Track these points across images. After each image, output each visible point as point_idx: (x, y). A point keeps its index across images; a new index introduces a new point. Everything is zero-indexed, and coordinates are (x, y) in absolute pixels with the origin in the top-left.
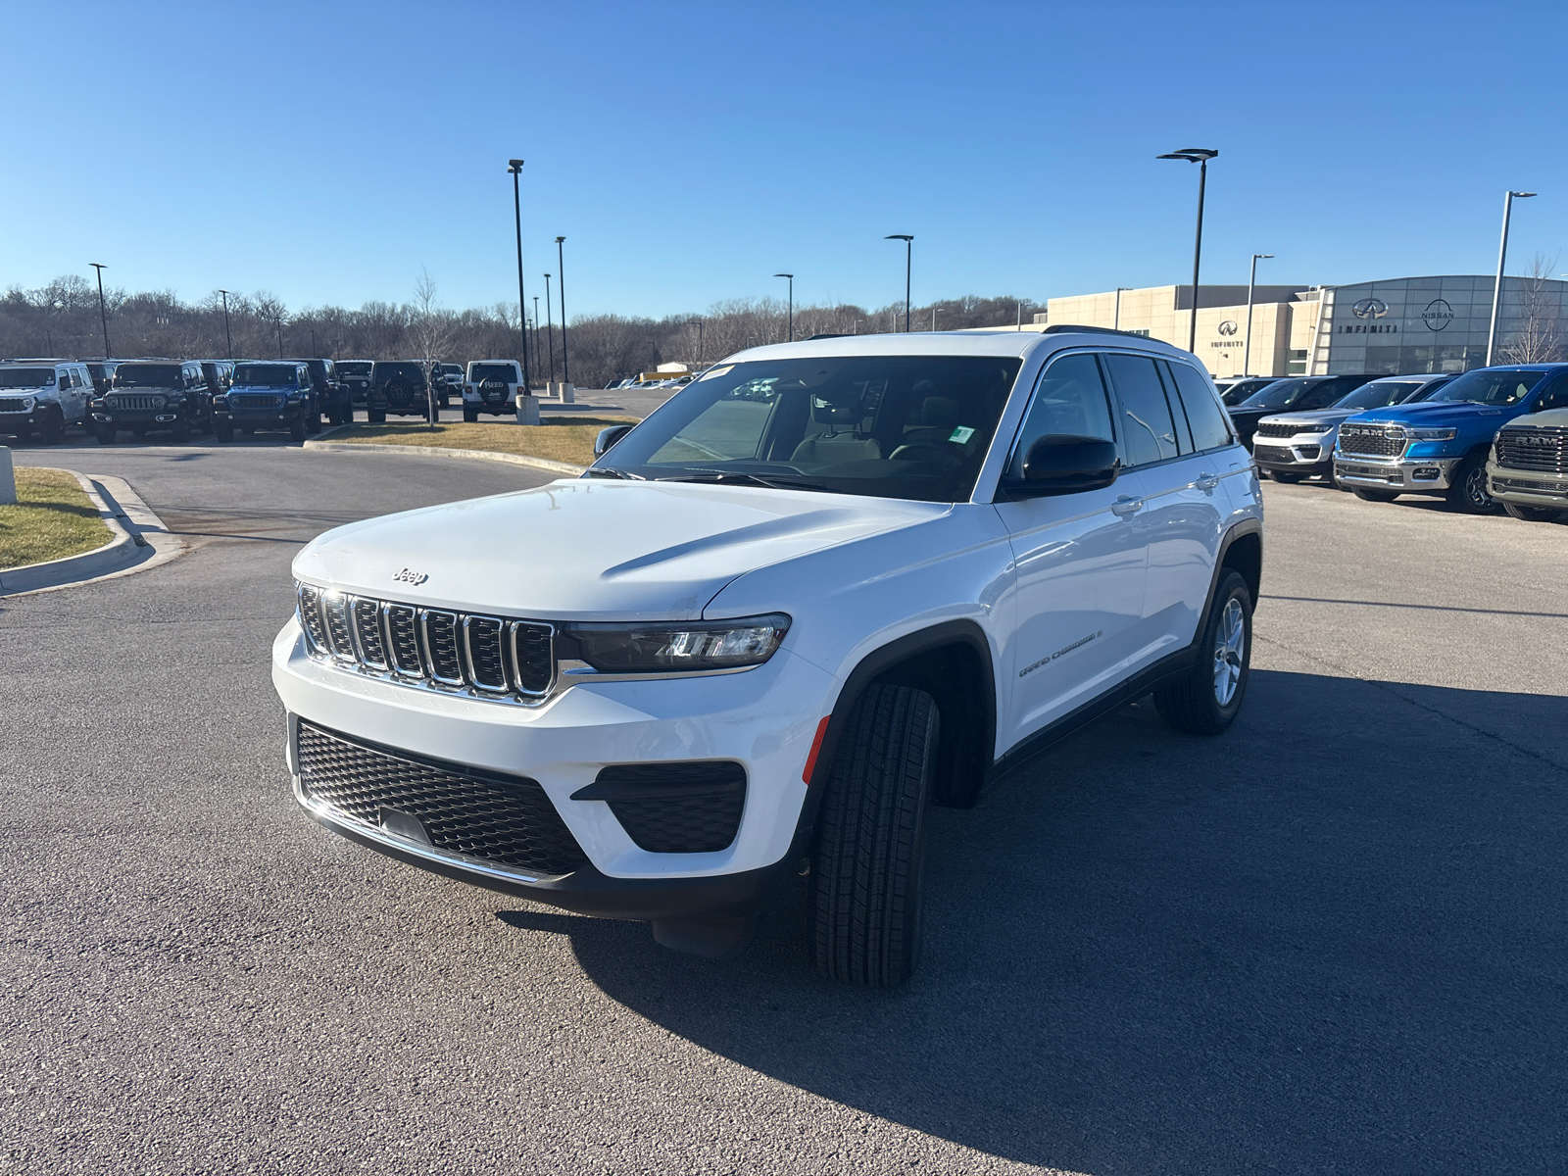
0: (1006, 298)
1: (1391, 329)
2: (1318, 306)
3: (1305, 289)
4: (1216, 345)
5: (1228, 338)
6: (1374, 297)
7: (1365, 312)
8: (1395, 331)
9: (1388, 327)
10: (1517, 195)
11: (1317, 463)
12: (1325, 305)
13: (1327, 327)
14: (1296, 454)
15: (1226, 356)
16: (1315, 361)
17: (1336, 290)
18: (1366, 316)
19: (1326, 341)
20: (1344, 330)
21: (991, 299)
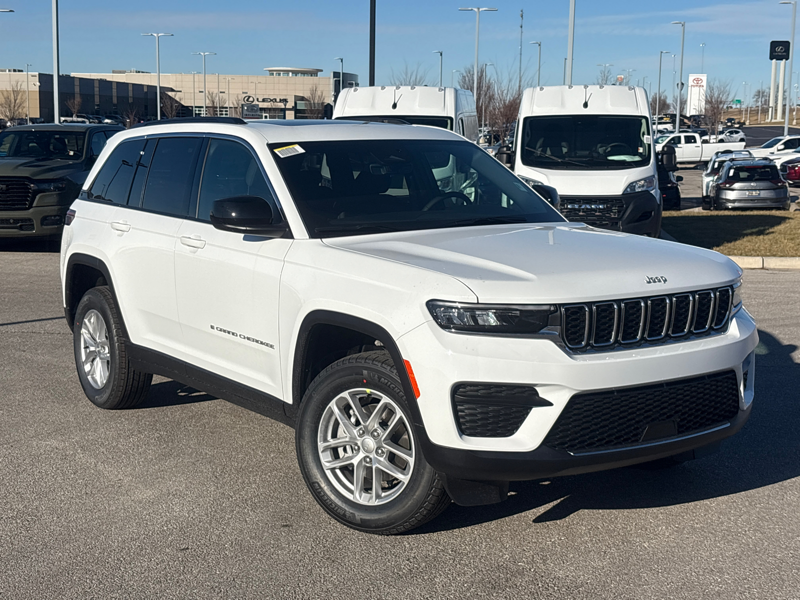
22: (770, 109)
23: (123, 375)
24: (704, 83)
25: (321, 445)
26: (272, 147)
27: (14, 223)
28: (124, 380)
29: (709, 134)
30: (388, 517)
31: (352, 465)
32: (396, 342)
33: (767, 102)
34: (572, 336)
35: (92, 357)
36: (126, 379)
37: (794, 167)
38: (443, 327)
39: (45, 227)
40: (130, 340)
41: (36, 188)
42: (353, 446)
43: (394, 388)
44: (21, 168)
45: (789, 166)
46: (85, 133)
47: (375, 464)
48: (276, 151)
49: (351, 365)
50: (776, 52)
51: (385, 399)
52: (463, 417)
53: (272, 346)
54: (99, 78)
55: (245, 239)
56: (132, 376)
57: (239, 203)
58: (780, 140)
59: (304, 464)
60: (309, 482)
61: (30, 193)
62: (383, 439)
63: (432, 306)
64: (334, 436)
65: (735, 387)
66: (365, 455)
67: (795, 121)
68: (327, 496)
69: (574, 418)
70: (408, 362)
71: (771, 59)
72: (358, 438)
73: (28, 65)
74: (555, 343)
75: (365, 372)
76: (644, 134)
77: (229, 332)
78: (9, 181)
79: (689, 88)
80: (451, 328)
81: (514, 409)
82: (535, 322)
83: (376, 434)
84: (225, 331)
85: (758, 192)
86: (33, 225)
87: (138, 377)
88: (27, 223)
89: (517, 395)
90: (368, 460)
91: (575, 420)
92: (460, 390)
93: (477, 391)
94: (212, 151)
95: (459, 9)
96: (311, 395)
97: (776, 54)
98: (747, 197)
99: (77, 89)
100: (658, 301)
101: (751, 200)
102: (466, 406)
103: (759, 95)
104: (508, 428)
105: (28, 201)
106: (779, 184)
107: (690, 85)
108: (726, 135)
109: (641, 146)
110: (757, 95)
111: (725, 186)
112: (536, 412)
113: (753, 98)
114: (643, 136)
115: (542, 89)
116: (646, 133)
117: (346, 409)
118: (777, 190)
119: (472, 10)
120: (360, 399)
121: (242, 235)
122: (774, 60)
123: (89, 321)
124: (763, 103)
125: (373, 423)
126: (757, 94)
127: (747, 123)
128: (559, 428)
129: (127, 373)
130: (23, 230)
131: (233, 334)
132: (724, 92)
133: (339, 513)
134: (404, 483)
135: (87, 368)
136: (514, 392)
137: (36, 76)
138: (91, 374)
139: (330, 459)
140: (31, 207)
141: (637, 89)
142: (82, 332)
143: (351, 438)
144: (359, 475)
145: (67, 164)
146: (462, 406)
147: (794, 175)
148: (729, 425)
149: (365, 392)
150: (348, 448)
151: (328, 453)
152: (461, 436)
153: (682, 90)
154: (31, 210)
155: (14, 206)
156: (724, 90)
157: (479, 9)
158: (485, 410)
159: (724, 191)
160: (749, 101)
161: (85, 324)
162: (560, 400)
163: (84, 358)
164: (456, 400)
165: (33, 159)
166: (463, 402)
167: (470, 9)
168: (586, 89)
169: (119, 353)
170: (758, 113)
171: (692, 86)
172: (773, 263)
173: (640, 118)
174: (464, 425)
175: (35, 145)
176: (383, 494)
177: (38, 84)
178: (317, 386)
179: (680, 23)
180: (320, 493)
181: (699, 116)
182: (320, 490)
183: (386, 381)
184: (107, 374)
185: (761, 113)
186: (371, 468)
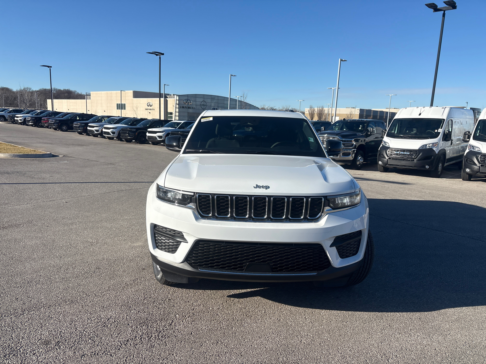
0: (67, 89)
1: (193, 108)
2: (174, 100)
3: (169, 95)
4: (147, 109)
5: (150, 108)
6: (189, 99)
7: (186, 103)
8: (194, 109)
9: (192, 107)
10: (232, 75)
11: (162, 140)
12: (176, 100)
13: (177, 106)
14: (157, 138)
15: (150, 113)
16: (175, 116)
17: (179, 96)
18: (187, 104)
19: (177, 110)
20: (182, 107)
21: (62, 89)
52: (157, 240)
93: (162, 229)
99: (372, 114)
100: (260, 198)
104: (173, 249)
164: (155, 231)
174: (158, 244)
177: (359, 112)
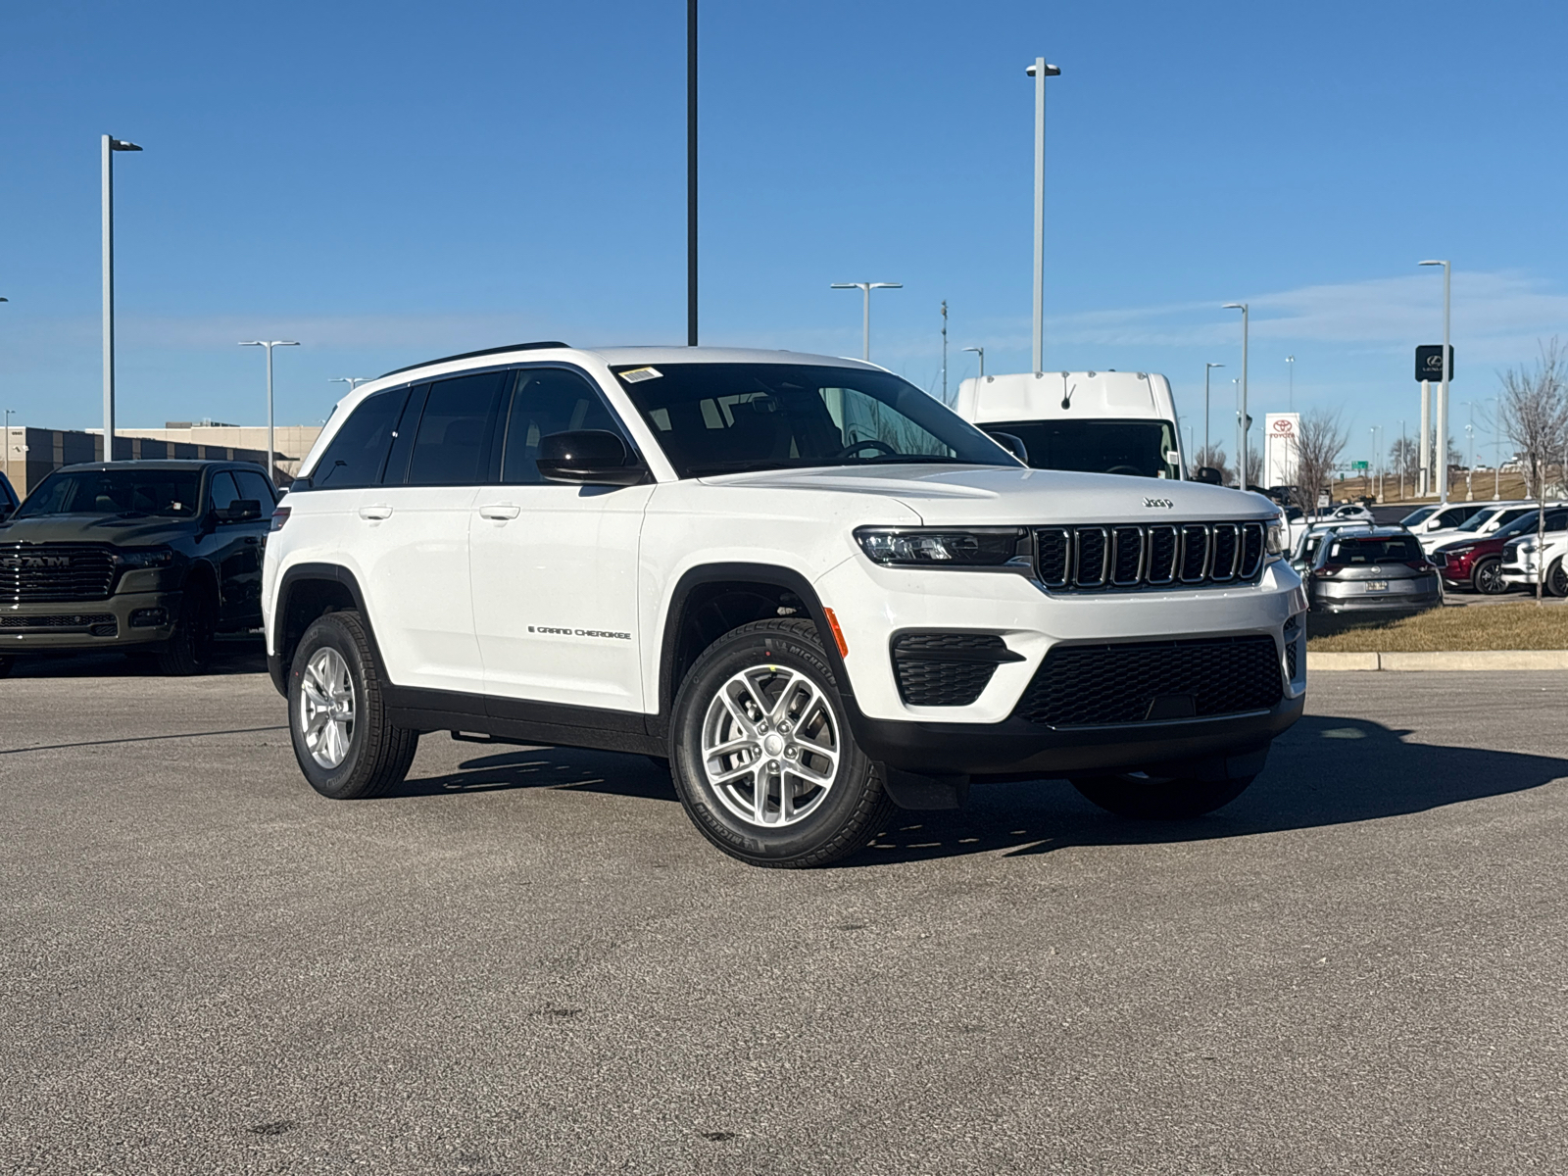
22: (1422, 474)
23: (376, 739)
24: (1296, 430)
25: (706, 754)
26: (616, 370)
27: (82, 623)
28: (376, 746)
29: (1304, 514)
30: (803, 838)
31: (751, 774)
32: (815, 587)
33: (1416, 460)
34: (1049, 571)
35: (319, 725)
36: (379, 744)
37: (1457, 556)
38: (877, 561)
39: (136, 629)
40: (389, 680)
41: (121, 561)
42: (751, 748)
43: (809, 658)
44: (95, 527)
45: (1448, 555)
46: (200, 472)
47: (784, 768)
48: (623, 375)
49: (748, 634)
50: (1427, 366)
51: (797, 676)
52: (906, 679)
53: (627, 636)
54: (140, 436)
55: (582, 494)
56: (388, 742)
57: (576, 441)
58: (1433, 511)
59: (683, 779)
60: (690, 803)
61: (111, 570)
62: (794, 732)
63: (861, 533)
64: (725, 738)
65: (1274, 660)
66: (769, 759)
67: (1470, 494)
68: (717, 820)
69: (1055, 678)
70: (830, 610)
71: (1419, 378)
72: (759, 736)
73: (8, 412)
74: (1028, 579)
75: (768, 641)
76: (1166, 449)
77: (558, 631)
78: (73, 550)
79: (1267, 438)
80: (886, 562)
81: (975, 667)
82: (999, 551)
83: (784, 727)
84: (551, 631)
85: (1384, 583)
86: (115, 625)
87: (397, 742)
88: (104, 623)
89: (977, 647)
90: (774, 765)
91: (1056, 682)
92: (903, 642)
93: (925, 643)
94: (521, 388)
95: (833, 285)
96: (692, 682)
97: (1428, 369)
98: (1365, 592)
100: (1163, 530)
101: (1373, 598)
102: (911, 664)
103: (1399, 450)
104: (968, 693)
105: (107, 584)
106: (1422, 569)
107: (1268, 432)
108: (1336, 515)
109: (1163, 469)
110: (1397, 450)
111: (1325, 575)
112: (1003, 670)
113: (1391, 455)
114: (1165, 453)
115: (990, 380)
116: (1170, 447)
117: (742, 698)
118: (1419, 580)
119: (855, 287)
120: (760, 683)
121: (579, 488)
122: (1425, 382)
123: (316, 667)
124: (1409, 463)
125: (779, 713)
126: (1397, 448)
127: (1380, 499)
128: (1035, 692)
129: (381, 735)
130: (97, 635)
131: (565, 632)
132: (1325, 431)
133: (734, 843)
134: (825, 789)
135: (311, 740)
136: (973, 644)
137: (20, 433)
138: (318, 748)
139: (719, 770)
140: (112, 594)
141: (1152, 378)
142: (303, 687)
143: (749, 737)
144: (761, 787)
145: (169, 523)
146: (904, 663)
147: (1459, 570)
148: (1268, 712)
149: (768, 672)
150: (744, 753)
151: (717, 762)
152: (904, 704)
153: (1247, 429)
154: (112, 599)
155: (83, 592)
156: (1325, 428)
157: (868, 284)
158: (936, 667)
159: (1324, 583)
160: (1383, 462)
161: (310, 673)
162: (1034, 652)
163: (305, 727)
164: (897, 655)
165: (114, 515)
166: (906, 658)
167: (852, 285)
168: (1065, 377)
169: (370, 704)
170: (1399, 482)
171: (1271, 435)
172: (1395, 662)
173: (1159, 424)
174: (908, 689)
175: (107, 498)
176: (796, 812)
177: (25, 448)
178: (700, 668)
179: (1239, 307)
180: (706, 817)
181: (1286, 488)
182: (706, 814)
183: (798, 650)
184: (347, 745)
185: (1405, 484)
186: (778, 778)
